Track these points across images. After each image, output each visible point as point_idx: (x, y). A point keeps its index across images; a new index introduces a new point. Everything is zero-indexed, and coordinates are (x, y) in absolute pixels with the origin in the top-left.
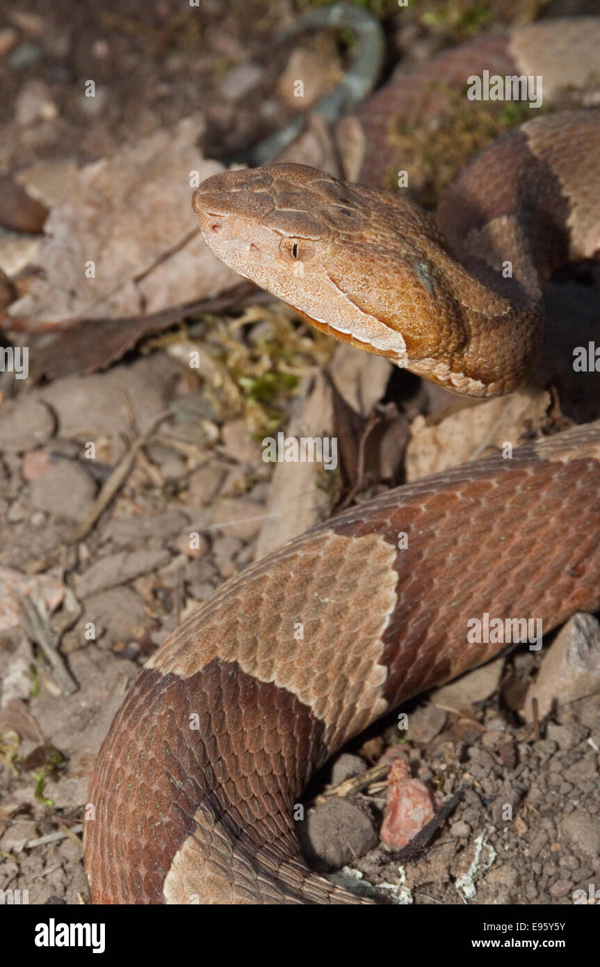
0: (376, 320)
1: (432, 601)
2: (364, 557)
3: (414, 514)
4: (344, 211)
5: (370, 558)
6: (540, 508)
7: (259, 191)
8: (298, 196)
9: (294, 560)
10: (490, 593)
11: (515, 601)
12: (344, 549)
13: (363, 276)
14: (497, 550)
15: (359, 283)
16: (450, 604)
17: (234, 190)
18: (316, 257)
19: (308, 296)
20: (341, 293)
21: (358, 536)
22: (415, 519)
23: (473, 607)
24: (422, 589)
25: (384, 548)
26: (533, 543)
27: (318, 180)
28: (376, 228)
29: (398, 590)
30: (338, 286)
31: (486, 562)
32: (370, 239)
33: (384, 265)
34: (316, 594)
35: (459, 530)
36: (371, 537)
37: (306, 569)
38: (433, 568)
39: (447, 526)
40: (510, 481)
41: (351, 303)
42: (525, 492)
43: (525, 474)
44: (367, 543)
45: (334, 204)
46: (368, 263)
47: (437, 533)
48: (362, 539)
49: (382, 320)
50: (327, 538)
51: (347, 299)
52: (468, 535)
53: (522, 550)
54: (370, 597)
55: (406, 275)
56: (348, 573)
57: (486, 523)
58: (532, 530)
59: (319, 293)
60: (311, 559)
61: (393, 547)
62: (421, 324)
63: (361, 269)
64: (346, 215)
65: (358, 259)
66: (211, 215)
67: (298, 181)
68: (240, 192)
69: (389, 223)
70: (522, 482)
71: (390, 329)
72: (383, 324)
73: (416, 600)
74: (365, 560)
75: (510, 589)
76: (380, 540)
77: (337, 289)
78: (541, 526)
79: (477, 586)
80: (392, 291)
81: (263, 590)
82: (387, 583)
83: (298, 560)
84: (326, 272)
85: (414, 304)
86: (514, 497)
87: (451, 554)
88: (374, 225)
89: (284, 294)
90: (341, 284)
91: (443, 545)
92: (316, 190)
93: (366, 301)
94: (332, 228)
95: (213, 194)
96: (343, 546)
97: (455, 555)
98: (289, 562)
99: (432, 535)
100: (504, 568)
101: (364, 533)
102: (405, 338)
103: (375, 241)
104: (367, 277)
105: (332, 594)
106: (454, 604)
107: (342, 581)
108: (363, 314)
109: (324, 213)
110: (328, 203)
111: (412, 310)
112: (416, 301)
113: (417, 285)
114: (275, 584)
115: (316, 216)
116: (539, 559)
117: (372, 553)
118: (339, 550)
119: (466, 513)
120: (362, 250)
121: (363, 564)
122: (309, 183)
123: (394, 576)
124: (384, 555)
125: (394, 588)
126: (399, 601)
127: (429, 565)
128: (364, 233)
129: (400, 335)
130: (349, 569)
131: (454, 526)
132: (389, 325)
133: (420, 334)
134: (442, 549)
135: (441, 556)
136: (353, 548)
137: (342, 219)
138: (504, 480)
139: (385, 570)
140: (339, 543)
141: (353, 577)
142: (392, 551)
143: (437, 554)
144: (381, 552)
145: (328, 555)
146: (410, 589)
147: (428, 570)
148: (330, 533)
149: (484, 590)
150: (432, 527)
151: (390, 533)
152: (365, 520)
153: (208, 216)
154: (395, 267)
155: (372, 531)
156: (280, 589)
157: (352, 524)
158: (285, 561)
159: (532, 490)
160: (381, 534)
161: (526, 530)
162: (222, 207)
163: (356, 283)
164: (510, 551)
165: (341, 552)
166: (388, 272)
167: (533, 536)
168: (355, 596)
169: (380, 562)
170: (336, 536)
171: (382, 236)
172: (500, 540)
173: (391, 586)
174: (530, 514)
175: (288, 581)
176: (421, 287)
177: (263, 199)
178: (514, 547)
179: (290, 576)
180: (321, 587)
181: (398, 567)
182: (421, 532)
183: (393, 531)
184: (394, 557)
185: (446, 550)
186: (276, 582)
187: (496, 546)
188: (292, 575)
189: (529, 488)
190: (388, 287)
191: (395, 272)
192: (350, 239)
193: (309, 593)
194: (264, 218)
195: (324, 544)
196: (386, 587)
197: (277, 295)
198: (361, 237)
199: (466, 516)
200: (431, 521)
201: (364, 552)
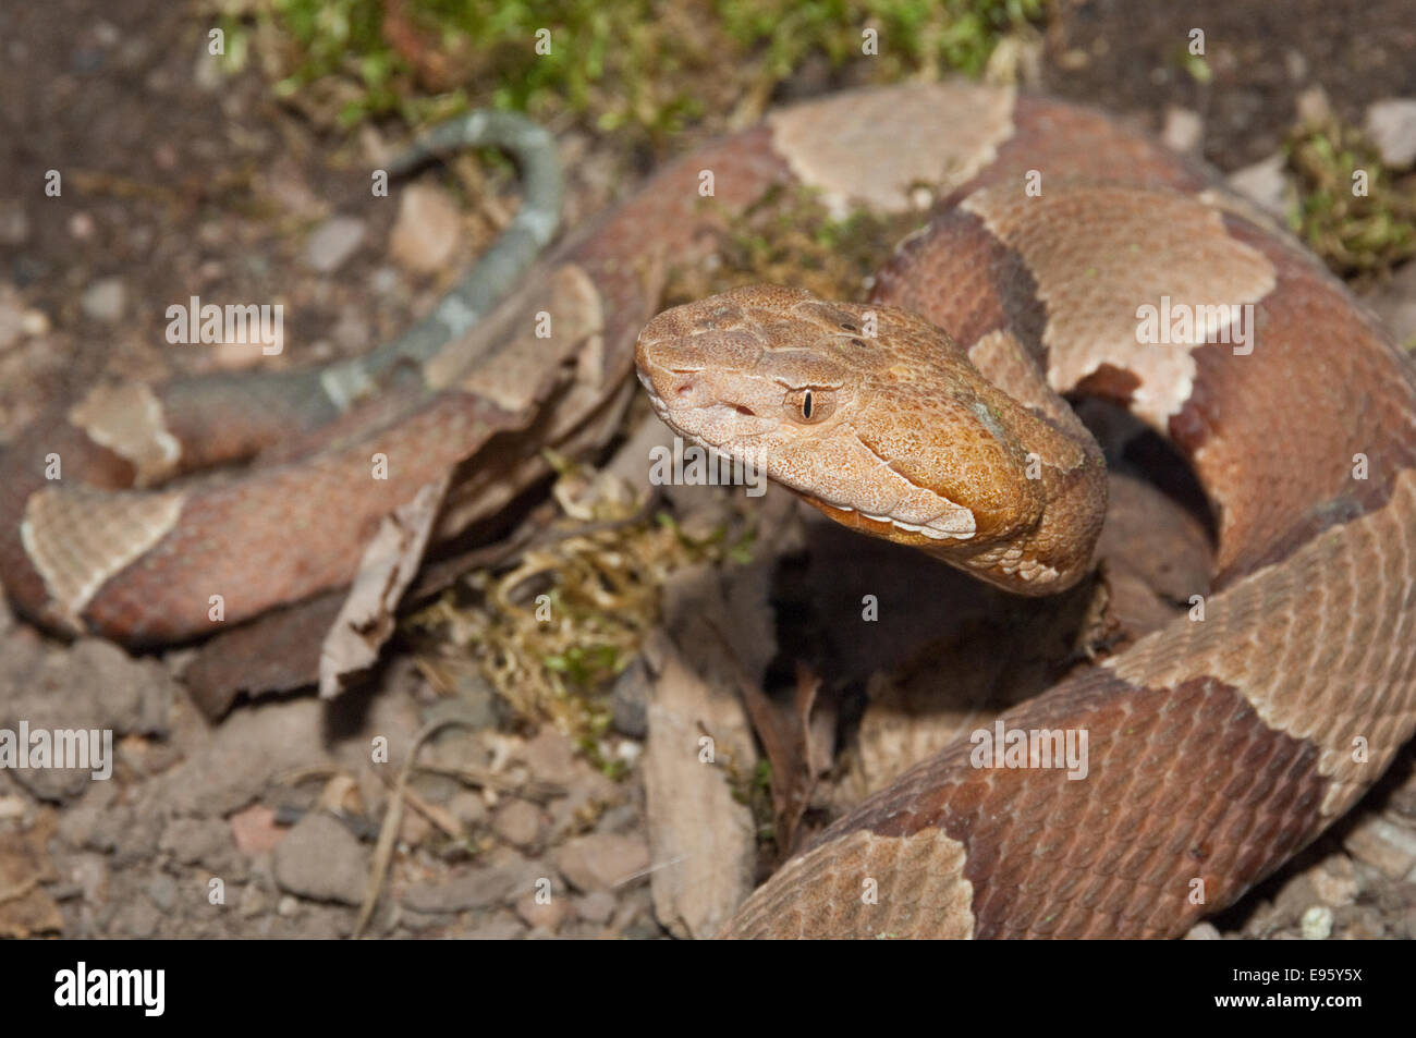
0: (933, 495)
1: (1020, 918)
2: (923, 864)
3: (980, 791)
4: (855, 341)
5: (932, 864)
6: (1150, 759)
7: (733, 328)
8: (788, 327)
9: (829, 883)
10: (1094, 896)
11: (1126, 905)
12: (895, 855)
13: (910, 431)
14: (1101, 830)
15: (905, 442)
16: (1043, 919)
17: (696, 332)
18: (839, 412)
19: (831, 471)
20: (881, 461)
21: (909, 834)
22: (983, 800)
23: (1072, 920)
24: (1007, 902)
25: (947, 847)
26: (1145, 812)
27: (802, 302)
28: (904, 361)
29: (975, 908)
30: (875, 452)
31: (1087, 850)
32: (902, 377)
33: (935, 411)
34: (870, 928)
35: (1046, 807)
36: (928, 832)
37: (850, 892)
38: (1017, 869)
39: (1027, 802)
40: (1103, 726)
41: (897, 475)
42: (1127, 739)
43: (1121, 713)
44: (923, 844)
45: (839, 334)
46: (912, 412)
47: (1016, 815)
48: (916, 837)
49: (942, 493)
50: (865, 844)
51: (889, 469)
52: (1059, 813)
53: (1133, 826)
54: (939, 924)
55: (966, 423)
56: (907, 890)
57: (1081, 792)
58: (1144, 794)
59: (848, 465)
60: (852, 877)
61: (959, 844)
62: (998, 491)
63: (905, 422)
64: (861, 347)
65: (898, 409)
66: (676, 372)
67: (778, 307)
68: (708, 333)
69: (916, 351)
70: (1120, 725)
71: (954, 505)
72: (945, 500)
73: (999, 919)
74: (925, 868)
75: (1119, 888)
76: (941, 836)
77: (874, 456)
78: (1154, 787)
79: (1077, 888)
80: (953, 449)
81: (798, 932)
82: (960, 898)
83: (835, 882)
84: (856, 433)
85: (986, 463)
86: (1111, 750)
87: (1039, 845)
88: (901, 356)
89: (792, 476)
90: (879, 448)
91: (1026, 832)
92: (804, 317)
93: (918, 468)
94: (851, 368)
95: (669, 342)
96: (893, 852)
97: (1045, 845)
98: (824, 886)
99: (1008, 820)
100: (1111, 856)
101: (916, 827)
102: (976, 515)
103: (909, 379)
104: (916, 433)
105: (890, 925)
106: (1049, 919)
107: (900, 903)
108: (914, 487)
109: (831, 347)
110: (830, 333)
111: (985, 471)
112: (988, 457)
113: (984, 435)
114: (813, 921)
115: (824, 354)
116: (1156, 836)
117: (933, 857)
118: (888, 858)
119: (1051, 780)
120: (898, 393)
121: (923, 875)
122: (793, 308)
123: (966, 888)
124: (950, 859)
125: (969, 904)
126: (976, 924)
127: (1011, 864)
128: (891, 370)
129: (969, 512)
130: (905, 884)
131: (1039, 802)
132: (953, 499)
133: (998, 507)
134: (1026, 839)
135: (1026, 849)
136: (906, 853)
137: (859, 354)
138: (1095, 726)
139: (953, 880)
140: (886, 848)
141: (913, 897)
142: (959, 851)
143: (1021, 847)
144: (945, 853)
145: (875, 868)
146: (991, 903)
147: (1011, 874)
148: (867, 835)
149: (1086, 893)
150: (1008, 808)
151: (954, 823)
152: (912, 810)
153: (673, 374)
154: (950, 413)
155: (927, 824)
156: (821, 926)
157: (893, 818)
158: (816, 885)
159: (1136, 734)
160: (939, 827)
161: (1136, 795)
162: (691, 358)
163: (901, 443)
164: (1117, 831)
165: (890, 861)
166: (942, 421)
167: (1146, 802)
168: (920, 924)
169: (946, 868)
170: (878, 838)
171: (917, 370)
172: (1102, 815)
173: (964, 903)
174: (1136, 770)
175: (828, 914)
176: (991, 437)
177: (746, 338)
178: (1122, 823)
179: (829, 907)
180: (875, 917)
181: (972, 872)
182: (994, 818)
183: (957, 820)
184: (962, 860)
185: (1033, 837)
186: (813, 917)
187: (1098, 824)
188: (831, 903)
189: (1131, 732)
190: (947, 442)
191: (953, 420)
192: (878, 380)
193: (860, 928)
194: (755, 367)
195: (865, 853)
196: (959, 905)
197: (783, 478)
198: (891, 377)
199: (1052, 785)
200: (1004, 799)
201: (922, 857)
